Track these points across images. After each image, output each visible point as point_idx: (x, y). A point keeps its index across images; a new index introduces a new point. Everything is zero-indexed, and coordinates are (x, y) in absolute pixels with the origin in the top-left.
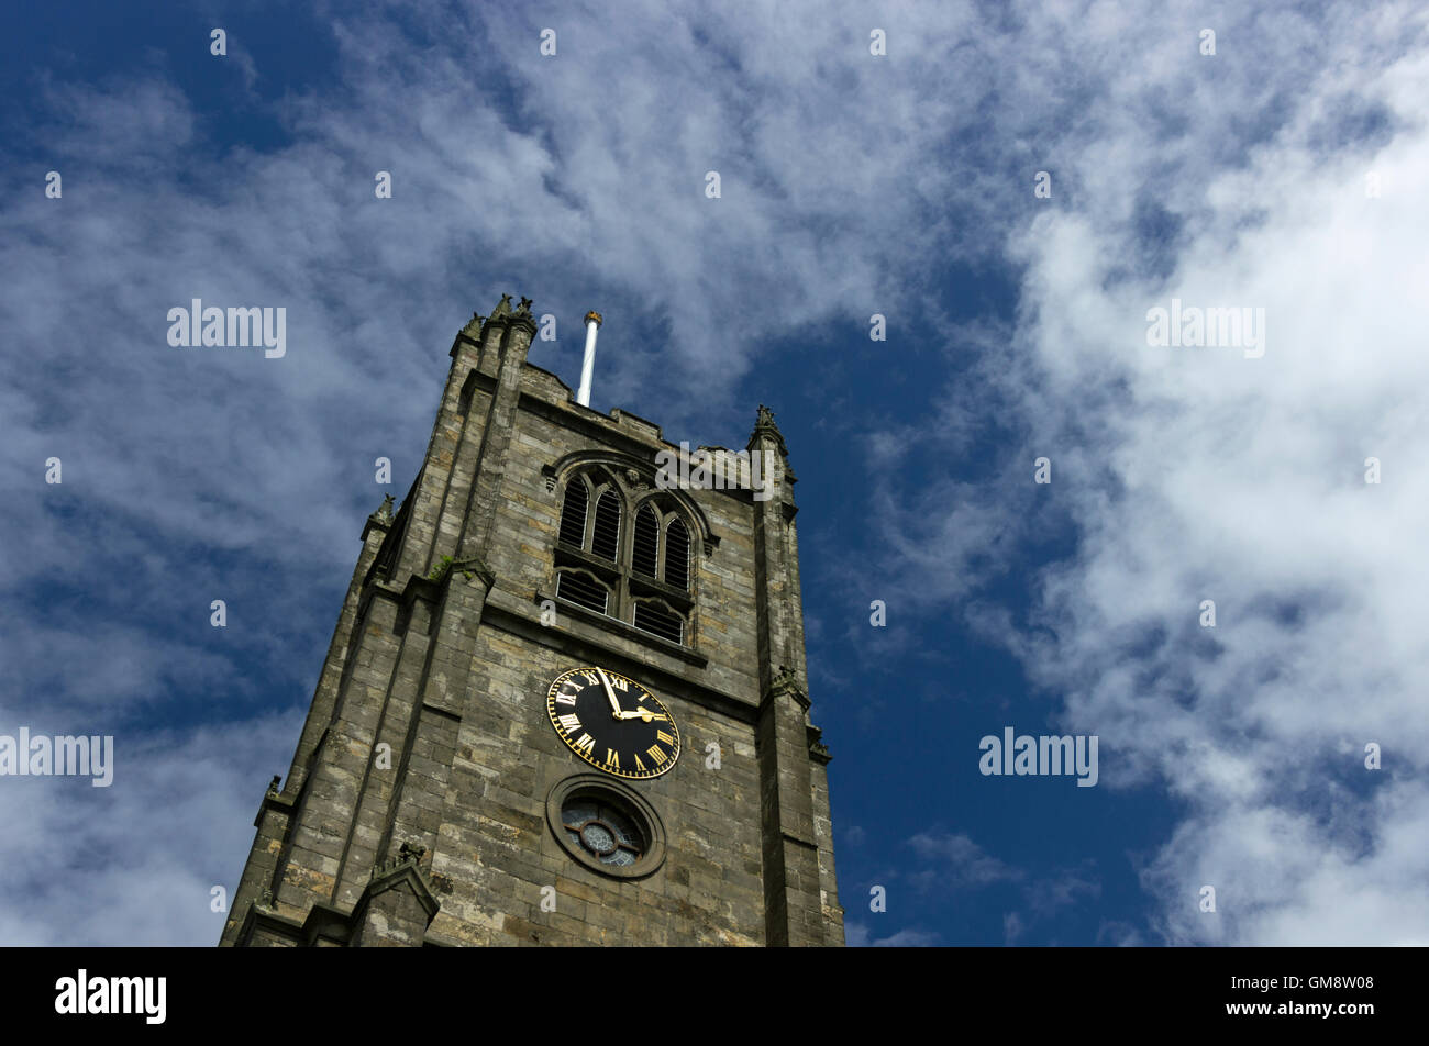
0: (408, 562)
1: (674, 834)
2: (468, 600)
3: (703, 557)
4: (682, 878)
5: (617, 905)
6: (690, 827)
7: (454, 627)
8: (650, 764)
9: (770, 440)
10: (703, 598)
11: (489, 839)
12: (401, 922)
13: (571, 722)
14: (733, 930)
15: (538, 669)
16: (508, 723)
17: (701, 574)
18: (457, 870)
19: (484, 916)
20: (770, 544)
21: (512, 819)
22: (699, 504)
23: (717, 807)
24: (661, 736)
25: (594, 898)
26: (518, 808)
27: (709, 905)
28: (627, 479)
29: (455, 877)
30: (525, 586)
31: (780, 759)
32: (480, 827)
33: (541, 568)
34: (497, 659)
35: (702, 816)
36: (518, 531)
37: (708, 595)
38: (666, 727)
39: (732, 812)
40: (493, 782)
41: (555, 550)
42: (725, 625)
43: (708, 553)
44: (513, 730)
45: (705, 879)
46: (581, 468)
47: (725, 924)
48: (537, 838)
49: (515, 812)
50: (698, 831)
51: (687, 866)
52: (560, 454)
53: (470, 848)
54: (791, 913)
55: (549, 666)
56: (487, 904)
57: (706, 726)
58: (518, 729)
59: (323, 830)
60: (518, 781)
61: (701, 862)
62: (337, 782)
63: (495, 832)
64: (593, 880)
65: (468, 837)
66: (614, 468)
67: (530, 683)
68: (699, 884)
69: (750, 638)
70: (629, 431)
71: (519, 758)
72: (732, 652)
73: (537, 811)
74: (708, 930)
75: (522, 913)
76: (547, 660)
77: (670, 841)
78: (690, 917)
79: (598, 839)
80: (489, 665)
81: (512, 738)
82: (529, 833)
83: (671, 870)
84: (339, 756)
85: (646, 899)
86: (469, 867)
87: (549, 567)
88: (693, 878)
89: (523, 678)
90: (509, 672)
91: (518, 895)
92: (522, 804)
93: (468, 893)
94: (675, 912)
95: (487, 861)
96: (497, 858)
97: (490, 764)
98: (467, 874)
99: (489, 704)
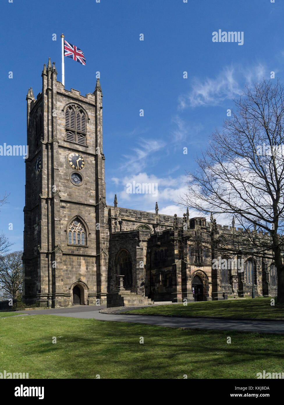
0: (45, 136)
1: (85, 178)
2: (56, 147)
3: (87, 123)
4: (86, 184)
5: (79, 190)
6: (87, 176)
7: (55, 153)
8: (82, 168)
9: (98, 91)
10: (87, 133)
11: (63, 183)
12: (58, 200)
13: (71, 163)
14: (92, 190)
15: (66, 154)
16: (63, 165)
17: (87, 128)
18: (61, 189)
19: (64, 194)
20: (98, 120)
21: (66, 180)
22: (86, 111)
23: (90, 173)
24: (83, 163)
25: (76, 189)
26: (66, 178)
27: (89, 187)
28: (75, 107)
29: (61, 190)
30: (62, 138)
31: (98, 165)
32: (62, 182)
33: (64, 134)
34: (60, 154)
35: (88, 174)
36: (60, 126)
37: (88, 132)
38: (83, 161)
39: (92, 173)
40: (63, 175)
41: (66, 129)
42: (91, 138)
43: (88, 123)
44: (64, 166)
45: (89, 184)
46: (67, 107)
47: (91, 190)
48: (69, 182)
49: (66, 179)
50: (88, 177)
51: (87, 182)
52: (64, 105)
53: (62, 185)
54: (99, 189)
55: (67, 154)
56: (65, 192)
57: (88, 159)
58: (65, 165)
59: (45, 185)
60: (66, 174)
61: (88, 182)
62: (45, 178)
63: (64, 182)
64: (76, 187)
65: (61, 184)
66: (72, 105)
67: (65, 157)
68: (88, 185)
69: (94, 140)
70: (75, 95)
71: (66, 170)
72: (92, 143)
73: (68, 178)
74: (89, 191)
75: (69, 193)
76: (67, 152)
77: (85, 179)
78: (87, 189)
79: (76, 180)
80: (60, 155)
81: (64, 168)
82: (68, 182)
83: (85, 183)
84: (44, 174)
85: (82, 188)
86: (62, 188)
87: (65, 133)
88: (87, 184)
89: (64, 157)
90: (62, 156)
91: (68, 190)
92: (67, 177)
93: (62, 192)
94: (85, 189)
95: (64, 187)
96: (65, 186)
97: (62, 172)
98: (62, 189)
99: (60, 162)
